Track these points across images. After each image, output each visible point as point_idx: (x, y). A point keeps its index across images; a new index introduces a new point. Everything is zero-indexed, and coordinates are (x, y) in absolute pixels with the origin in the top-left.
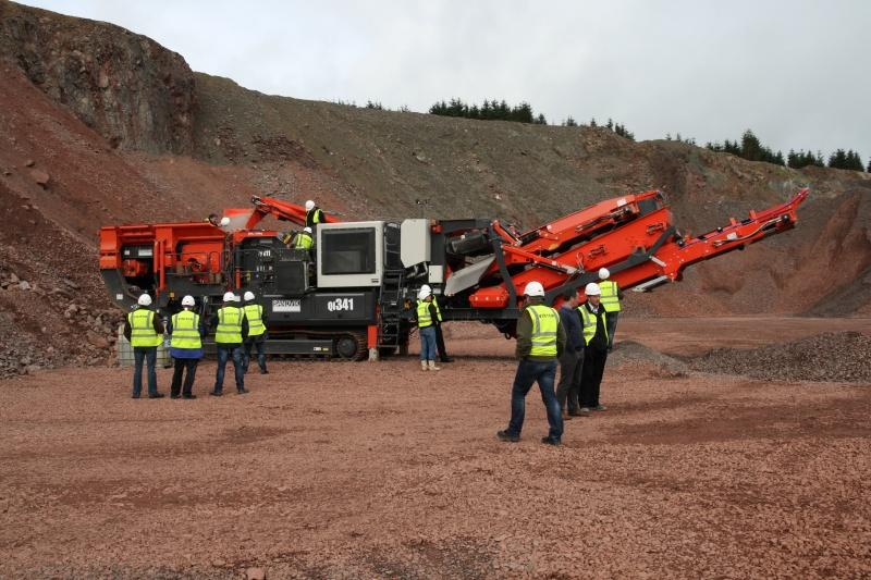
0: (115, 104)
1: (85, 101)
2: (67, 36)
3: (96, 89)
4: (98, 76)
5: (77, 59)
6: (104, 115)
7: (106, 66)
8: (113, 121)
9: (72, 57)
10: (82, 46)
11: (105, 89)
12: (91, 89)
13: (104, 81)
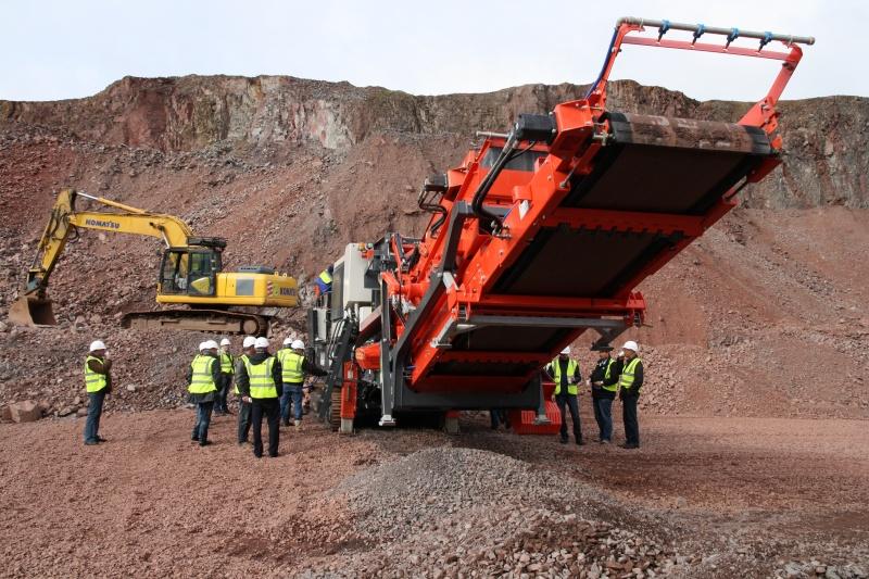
0: (840, 168)
1: (808, 170)
2: (793, 117)
3: (820, 156)
4: (824, 145)
5: (801, 136)
6: (829, 179)
7: (832, 135)
8: (838, 183)
9: (796, 135)
10: (807, 123)
11: (830, 156)
12: (816, 159)
13: (829, 149)
